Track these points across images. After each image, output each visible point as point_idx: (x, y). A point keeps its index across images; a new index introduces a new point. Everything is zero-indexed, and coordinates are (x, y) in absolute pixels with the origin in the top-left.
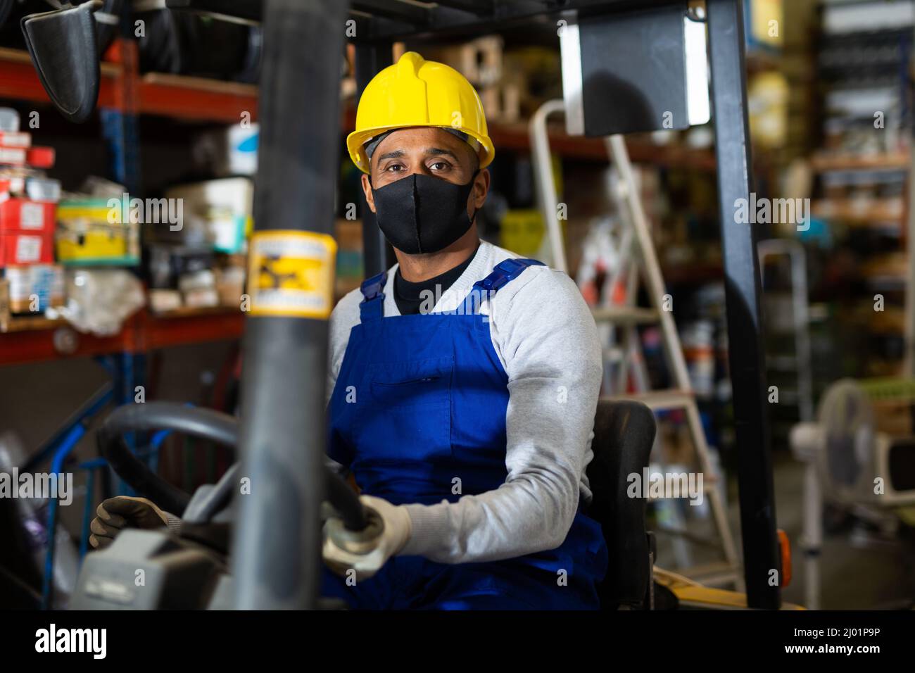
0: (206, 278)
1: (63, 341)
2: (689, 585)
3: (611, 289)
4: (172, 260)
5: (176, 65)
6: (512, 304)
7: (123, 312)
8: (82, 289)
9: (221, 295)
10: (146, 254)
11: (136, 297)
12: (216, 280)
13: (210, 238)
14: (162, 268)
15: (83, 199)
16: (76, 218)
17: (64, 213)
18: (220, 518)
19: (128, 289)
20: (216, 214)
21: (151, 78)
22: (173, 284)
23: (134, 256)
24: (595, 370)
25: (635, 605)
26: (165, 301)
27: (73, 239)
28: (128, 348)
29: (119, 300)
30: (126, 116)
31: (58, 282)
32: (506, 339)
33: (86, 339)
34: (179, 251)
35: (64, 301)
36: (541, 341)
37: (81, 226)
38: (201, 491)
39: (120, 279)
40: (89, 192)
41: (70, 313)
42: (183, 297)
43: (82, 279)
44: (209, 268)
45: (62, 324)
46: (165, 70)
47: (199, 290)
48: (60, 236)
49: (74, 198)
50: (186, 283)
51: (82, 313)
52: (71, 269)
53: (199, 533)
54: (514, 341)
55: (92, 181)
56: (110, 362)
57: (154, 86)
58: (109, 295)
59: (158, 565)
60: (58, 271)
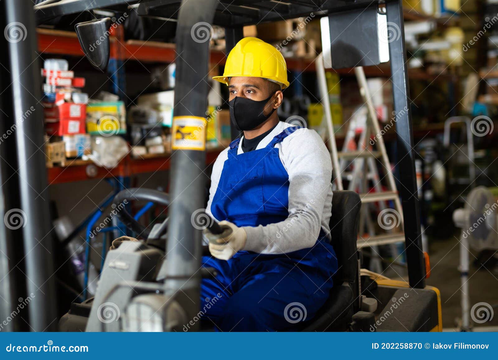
0: (158, 140)
1: (90, 171)
2: (384, 279)
3: (362, 143)
4: (142, 131)
5: (142, 36)
6: (290, 143)
7: (119, 156)
8: (100, 145)
9: (165, 148)
10: (129, 128)
11: (125, 149)
12: (163, 140)
13: (160, 119)
14: (137, 135)
15: (99, 102)
16: (96, 111)
17: (90, 109)
18: (163, 237)
19: (120, 146)
20: (162, 108)
21: (130, 42)
22: (142, 143)
23: (124, 130)
24: (328, 172)
25: (351, 282)
26: (139, 151)
27: (95, 121)
28: (121, 174)
29: (117, 151)
30: (119, 61)
31: (88, 142)
32: (287, 158)
33: (101, 170)
34: (145, 127)
35: (91, 152)
36: (302, 158)
37: (98, 115)
38: (156, 226)
39: (117, 141)
40: (102, 99)
41: (93, 157)
42: (147, 149)
43: (99, 141)
44: (159, 135)
45: (90, 163)
46: (137, 38)
47: (155, 146)
48: (88, 120)
49: (94, 102)
50: (149, 143)
51: (99, 157)
52: (94, 136)
53: (155, 243)
54: (290, 159)
55: (102, 93)
56: (112, 181)
57: (131, 46)
58: (112, 148)
59: (138, 254)
60: (88, 137)
